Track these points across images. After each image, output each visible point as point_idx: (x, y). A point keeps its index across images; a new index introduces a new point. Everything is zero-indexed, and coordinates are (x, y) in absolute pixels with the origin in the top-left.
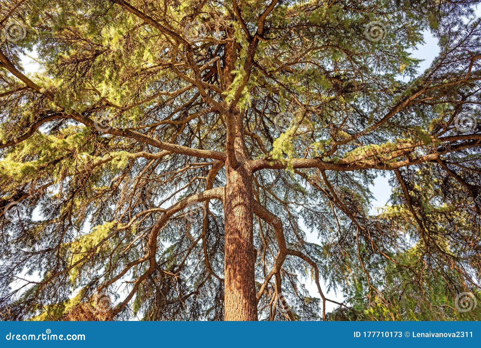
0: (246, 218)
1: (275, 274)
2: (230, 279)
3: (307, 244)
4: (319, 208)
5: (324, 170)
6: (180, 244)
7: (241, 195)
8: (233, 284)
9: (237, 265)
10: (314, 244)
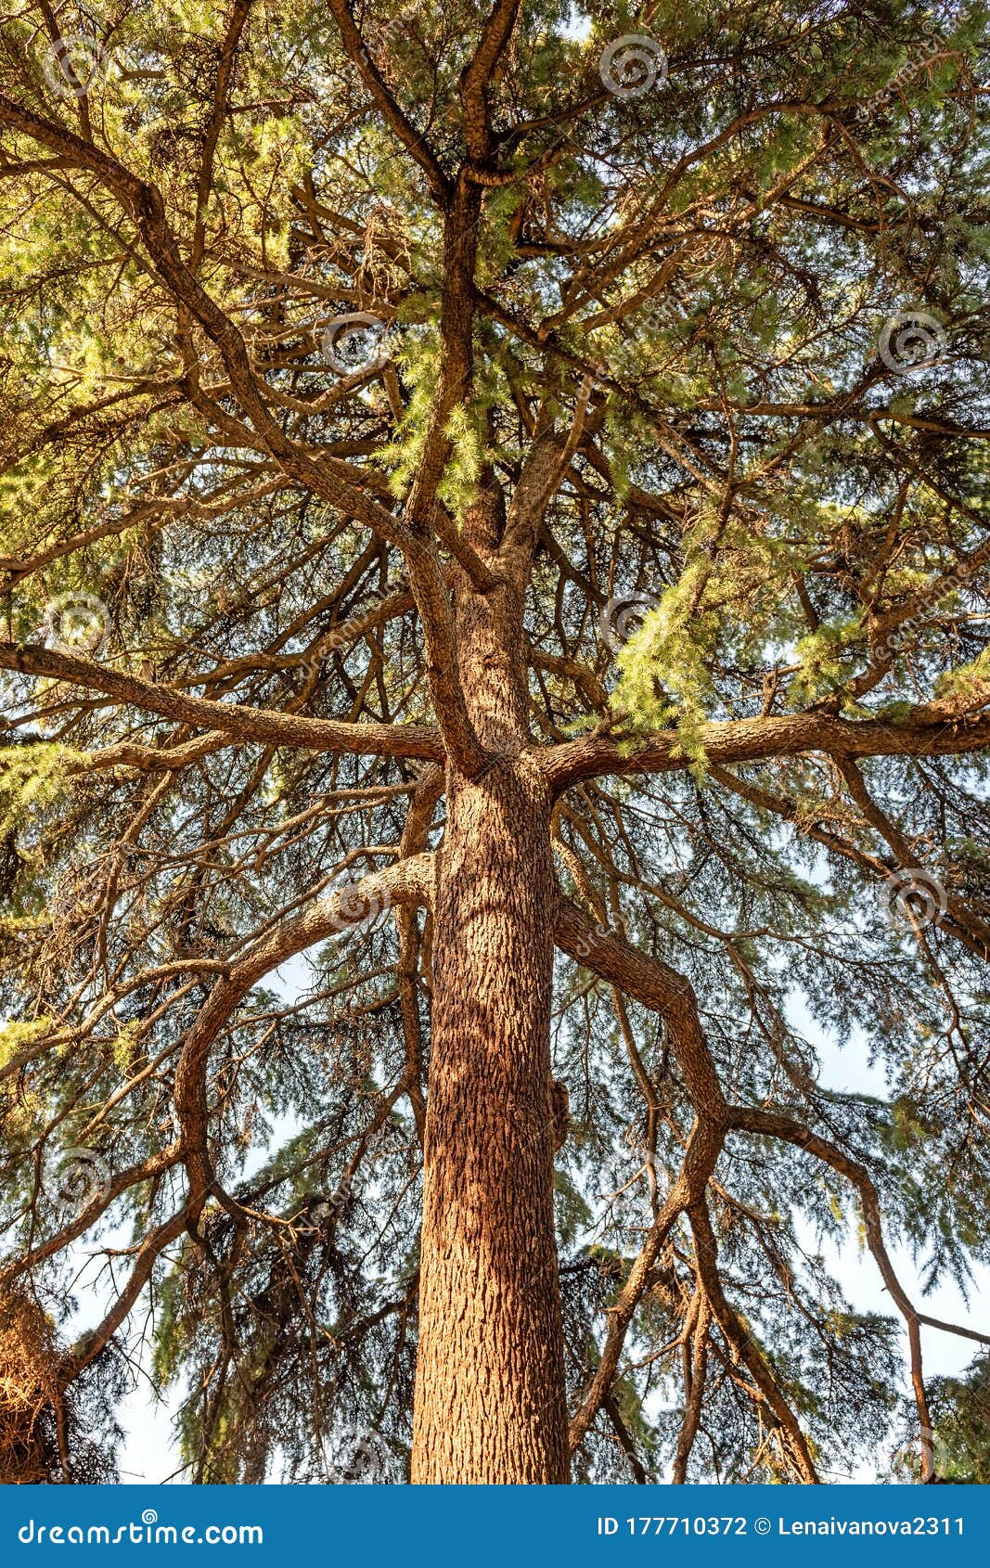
0: (514, 961)
1: (688, 1209)
2: (441, 1199)
3: (831, 1097)
4: (871, 948)
5: (852, 756)
6: (338, 1122)
7: (494, 874)
8: (451, 1220)
9: (471, 1140)
10: (860, 1098)
